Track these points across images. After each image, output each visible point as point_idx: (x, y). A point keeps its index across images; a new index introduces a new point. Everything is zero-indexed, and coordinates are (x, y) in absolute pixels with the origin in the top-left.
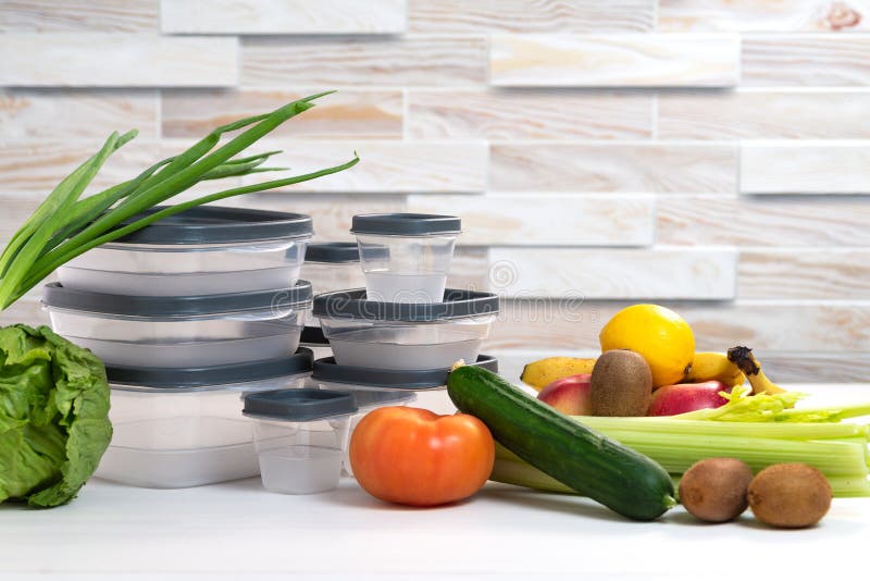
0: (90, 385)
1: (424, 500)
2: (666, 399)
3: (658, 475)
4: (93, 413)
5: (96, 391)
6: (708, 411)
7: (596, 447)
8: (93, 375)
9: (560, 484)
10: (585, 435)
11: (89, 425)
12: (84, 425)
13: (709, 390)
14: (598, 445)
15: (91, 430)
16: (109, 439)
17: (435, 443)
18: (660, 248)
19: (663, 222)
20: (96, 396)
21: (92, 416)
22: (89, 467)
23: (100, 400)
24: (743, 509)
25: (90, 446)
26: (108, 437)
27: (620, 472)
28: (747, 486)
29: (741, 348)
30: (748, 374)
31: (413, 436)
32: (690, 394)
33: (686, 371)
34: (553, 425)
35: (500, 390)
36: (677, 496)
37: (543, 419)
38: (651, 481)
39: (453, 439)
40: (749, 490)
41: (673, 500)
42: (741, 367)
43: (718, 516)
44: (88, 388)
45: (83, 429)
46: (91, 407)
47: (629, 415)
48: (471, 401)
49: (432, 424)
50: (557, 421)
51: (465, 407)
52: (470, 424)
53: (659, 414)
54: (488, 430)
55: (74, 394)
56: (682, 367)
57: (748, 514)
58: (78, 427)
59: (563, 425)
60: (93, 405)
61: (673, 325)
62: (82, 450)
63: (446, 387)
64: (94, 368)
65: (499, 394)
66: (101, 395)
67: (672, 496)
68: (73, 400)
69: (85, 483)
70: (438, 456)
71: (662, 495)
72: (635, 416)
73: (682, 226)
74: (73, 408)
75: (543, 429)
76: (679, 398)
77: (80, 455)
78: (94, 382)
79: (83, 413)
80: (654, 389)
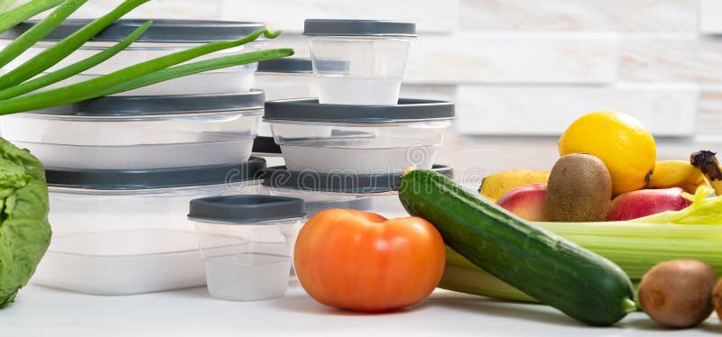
0: (23, 184)
1: (369, 305)
2: (625, 205)
3: (616, 278)
4: (28, 214)
5: (32, 191)
6: (670, 213)
7: (550, 248)
8: (27, 174)
9: (520, 292)
10: (539, 237)
11: (25, 226)
12: (20, 226)
13: (671, 197)
14: (553, 245)
15: (25, 231)
16: (47, 242)
17: (380, 245)
18: (622, 85)
19: (626, 61)
20: (32, 196)
21: (27, 217)
22: (26, 271)
23: (36, 201)
24: (707, 314)
25: (26, 247)
26: (46, 240)
27: (575, 274)
28: (712, 289)
29: (704, 152)
30: (712, 179)
31: (357, 238)
32: (651, 199)
33: (647, 179)
34: (507, 226)
35: (452, 193)
36: (636, 298)
37: (496, 220)
38: (609, 284)
39: (400, 241)
40: (714, 291)
41: (632, 303)
42: (705, 171)
43: (680, 320)
44: (21, 188)
45: (17, 229)
46: (25, 208)
47: (587, 220)
48: (421, 205)
49: (379, 226)
50: (511, 223)
51: (415, 210)
52: (420, 227)
53: (619, 219)
54: (439, 234)
55: (7, 192)
56: (643, 174)
57: (713, 318)
58: (11, 227)
59: (516, 227)
60: (28, 206)
61: (633, 130)
62: (17, 252)
63: (397, 192)
64: (30, 168)
65: (452, 196)
66: (38, 196)
67: (632, 299)
68: (5, 199)
69: (20, 287)
70: (384, 259)
71: (621, 298)
72: (593, 221)
73: (644, 65)
74: (5, 207)
75: (496, 231)
76: (640, 204)
77: (14, 257)
78: (27, 181)
79: (17, 213)
80: (613, 197)
